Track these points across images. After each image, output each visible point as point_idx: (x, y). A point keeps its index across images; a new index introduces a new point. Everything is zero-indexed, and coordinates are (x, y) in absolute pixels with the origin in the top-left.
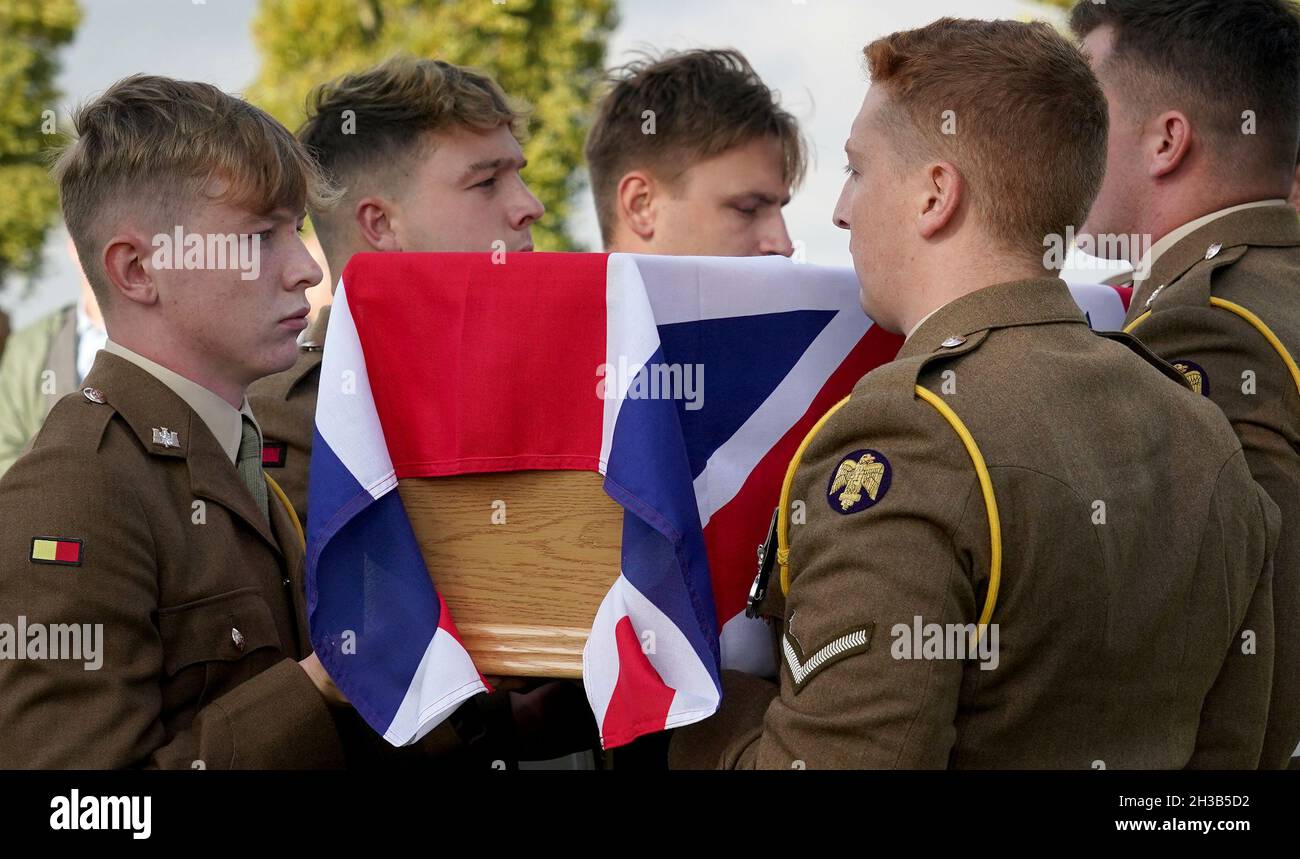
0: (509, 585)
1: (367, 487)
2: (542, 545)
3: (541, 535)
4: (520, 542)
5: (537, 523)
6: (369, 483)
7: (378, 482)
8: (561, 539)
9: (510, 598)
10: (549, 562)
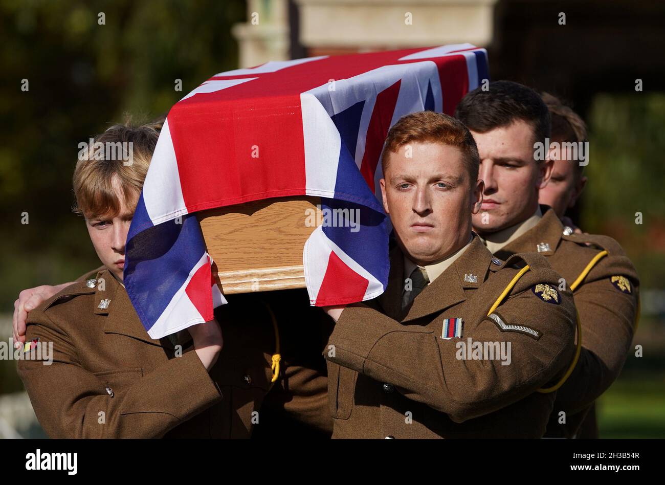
0: (263, 250)
1: (152, 219)
2: (279, 230)
3: (278, 225)
4: (267, 230)
5: (274, 220)
6: (153, 217)
7: (162, 216)
8: (288, 226)
9: (265, 255)
10: (282, 237)
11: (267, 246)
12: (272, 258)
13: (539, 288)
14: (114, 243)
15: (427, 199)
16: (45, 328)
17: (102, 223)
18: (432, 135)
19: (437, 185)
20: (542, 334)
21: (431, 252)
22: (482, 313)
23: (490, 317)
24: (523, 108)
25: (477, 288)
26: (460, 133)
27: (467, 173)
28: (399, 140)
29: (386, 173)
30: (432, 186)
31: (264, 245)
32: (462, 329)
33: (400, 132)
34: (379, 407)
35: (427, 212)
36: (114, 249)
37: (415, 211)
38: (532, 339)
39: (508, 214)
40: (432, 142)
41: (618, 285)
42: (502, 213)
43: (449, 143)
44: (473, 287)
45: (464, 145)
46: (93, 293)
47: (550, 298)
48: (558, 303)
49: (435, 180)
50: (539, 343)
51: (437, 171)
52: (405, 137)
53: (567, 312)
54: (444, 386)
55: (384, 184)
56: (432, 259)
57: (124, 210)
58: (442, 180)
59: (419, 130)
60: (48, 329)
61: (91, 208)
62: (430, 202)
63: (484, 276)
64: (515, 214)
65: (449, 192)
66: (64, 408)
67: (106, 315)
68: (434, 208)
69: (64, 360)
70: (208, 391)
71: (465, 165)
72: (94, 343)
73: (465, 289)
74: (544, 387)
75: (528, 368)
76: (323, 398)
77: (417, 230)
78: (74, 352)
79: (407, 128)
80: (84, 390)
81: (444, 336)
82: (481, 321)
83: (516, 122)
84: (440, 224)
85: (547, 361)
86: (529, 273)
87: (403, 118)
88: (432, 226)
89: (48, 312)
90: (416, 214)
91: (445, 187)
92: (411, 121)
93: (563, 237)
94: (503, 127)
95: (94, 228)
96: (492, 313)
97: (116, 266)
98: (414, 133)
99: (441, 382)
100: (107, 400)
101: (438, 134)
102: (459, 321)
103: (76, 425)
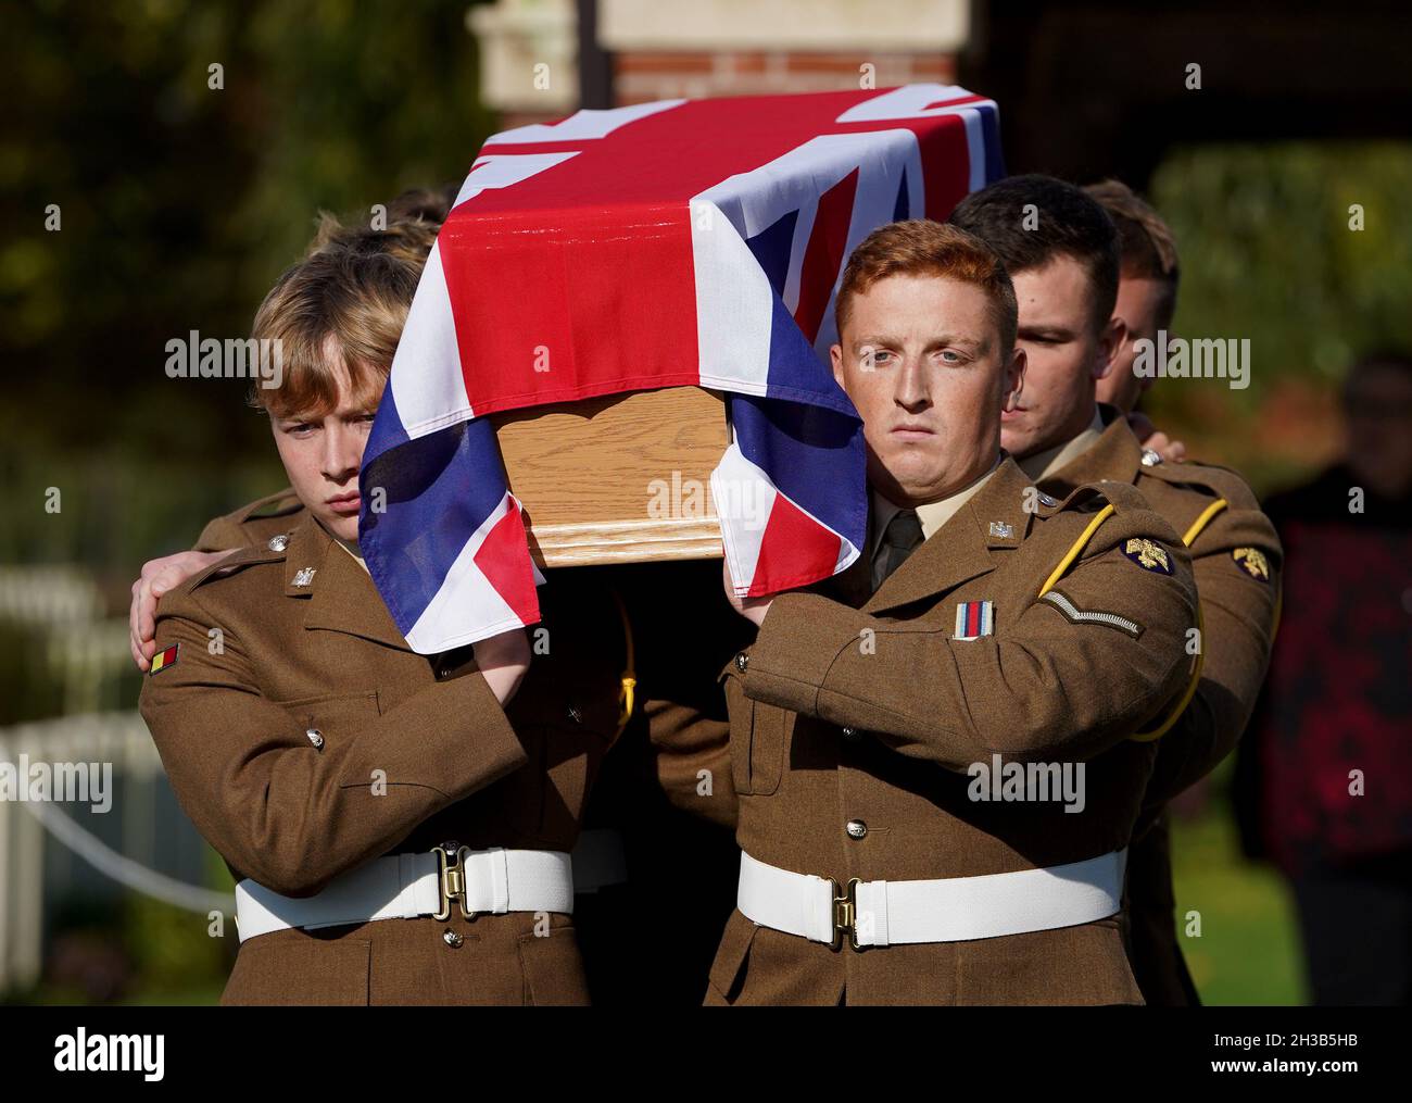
0: (610, 487)
1: (406, 427)
2: (640, 451)
4: (620, 450)
5: (634, 432)
7: (426, 422)
8: (657, 444)
9: (612, 498)
10: (647, 464)
11: (617, 480)
12: (626, 503)
13: (1132, 546)
14: (327, 463)
15: (923, 381)
16: (191, 624)
17: (303, 427)
18: (933, 262)
19: (942, 356)
20: (1145, 629)
21: (926, 481)
22: (1029, 593)
23: (1046, 597)
24: (1071, 233)
25: (1015, 548)
26: (984, 260)
27: (997, 336)
28: (871, 270)
29: (846, 334)
30: (931, 358)
31: (614, 479)
32: (994, 622)
33: (872, 257)
34: (836, 769)
35: (922, 406)
36: (327, 476)
37: (898, 402)
38: (1126, 638)
39: (1039, 428)
40: (934, 275)
41: (1247, 564)
42: (1028, 428)
43: (964, 278)
44: (1006, 546)
45: (993, 282)
46: (281, 560)
47: (1154, 563)
48: (1170, 574)
49: (937, 346)
50: (1141, 645)
51: (943, 329)
52: (883, 264)
53: (1184, 589)
54: (970, 723)
55: (840, 355)
56: (929, 493)
57: (346, 403)
58: (951, 346)
59: (909, 252)
60: (196, 625)
61: (284, 397)
62: (927, 387)
63: (1026, 526)
64: (1053, 427)
65: (962, 369)
66: (228, 776)
67: (308, 597)
68: (934, 399)
69: (225, 682)
70: (504, 745)
71: (994, 320)
72: (284, 647)
73: (991, 549)
74: (1140, 732)
75: (1121, 690)
76: (714, 758)
77: (901, 438)
78: (246, 667)
79: (886, 249)
80: (264, 739)
81: (959, 635)
82: (1029, 607)
83: (1058, 260)
84: (945, 428)
85: (1153, 678)
86: (1113, 519)
87: (876, 232)
88: (930, 432)
89: (196, 594)
90: (901, 409)
91: (956, 361)
92: (894, 237)
93: (1143, 470)
94: (1032, 269)
95: (288, 435)
96: (1048, 592)
97: (328, 507)
98: (899, 258)
99: (963, 718)
100: (311, 758)
101: (943, 261)
102: (987, 608)
103: (254, 806)
